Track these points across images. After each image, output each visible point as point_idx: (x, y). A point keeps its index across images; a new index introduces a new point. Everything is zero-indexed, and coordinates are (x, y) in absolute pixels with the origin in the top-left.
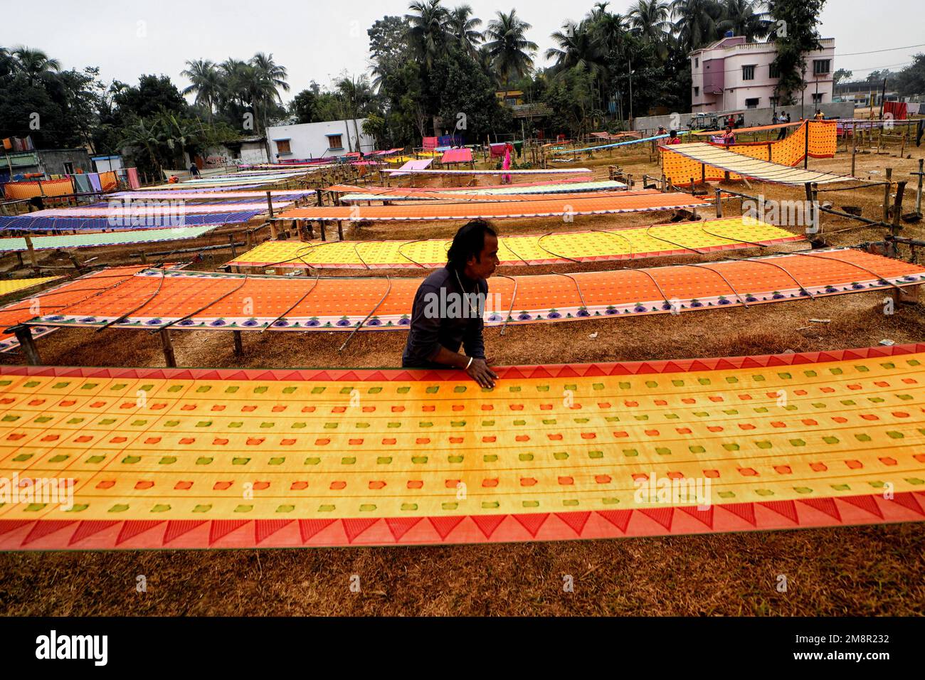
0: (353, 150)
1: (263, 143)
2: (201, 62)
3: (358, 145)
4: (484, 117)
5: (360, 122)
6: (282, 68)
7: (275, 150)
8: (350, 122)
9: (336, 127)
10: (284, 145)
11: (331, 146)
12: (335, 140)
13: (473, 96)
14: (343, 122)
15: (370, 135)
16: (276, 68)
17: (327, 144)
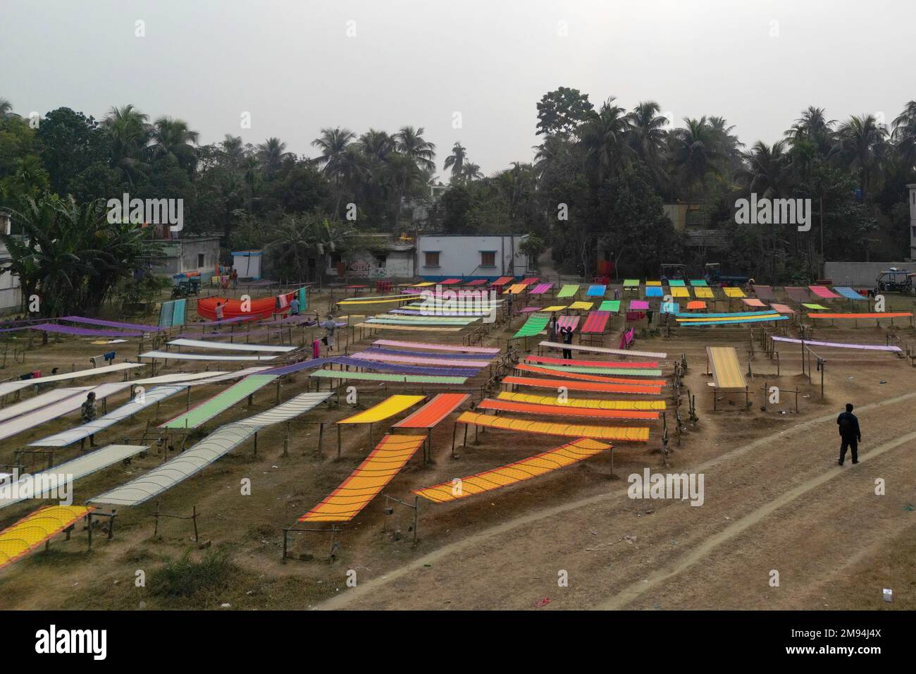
0: (506, 270)
1: (411, 254)
2: (337, 131)
3: (512, 265)
4: (652, 247)
5: (518, 240)
6: (431, 145)
7: (422, 261)
8: (507, 239)
9: (491, 243)
10: (433, 257)
11: (483, 262)
12: (488, 257)
13: (642, 222)
14: (500, 238)
15: (526, 255)
16: (425, 145)
17: (478, 260)
